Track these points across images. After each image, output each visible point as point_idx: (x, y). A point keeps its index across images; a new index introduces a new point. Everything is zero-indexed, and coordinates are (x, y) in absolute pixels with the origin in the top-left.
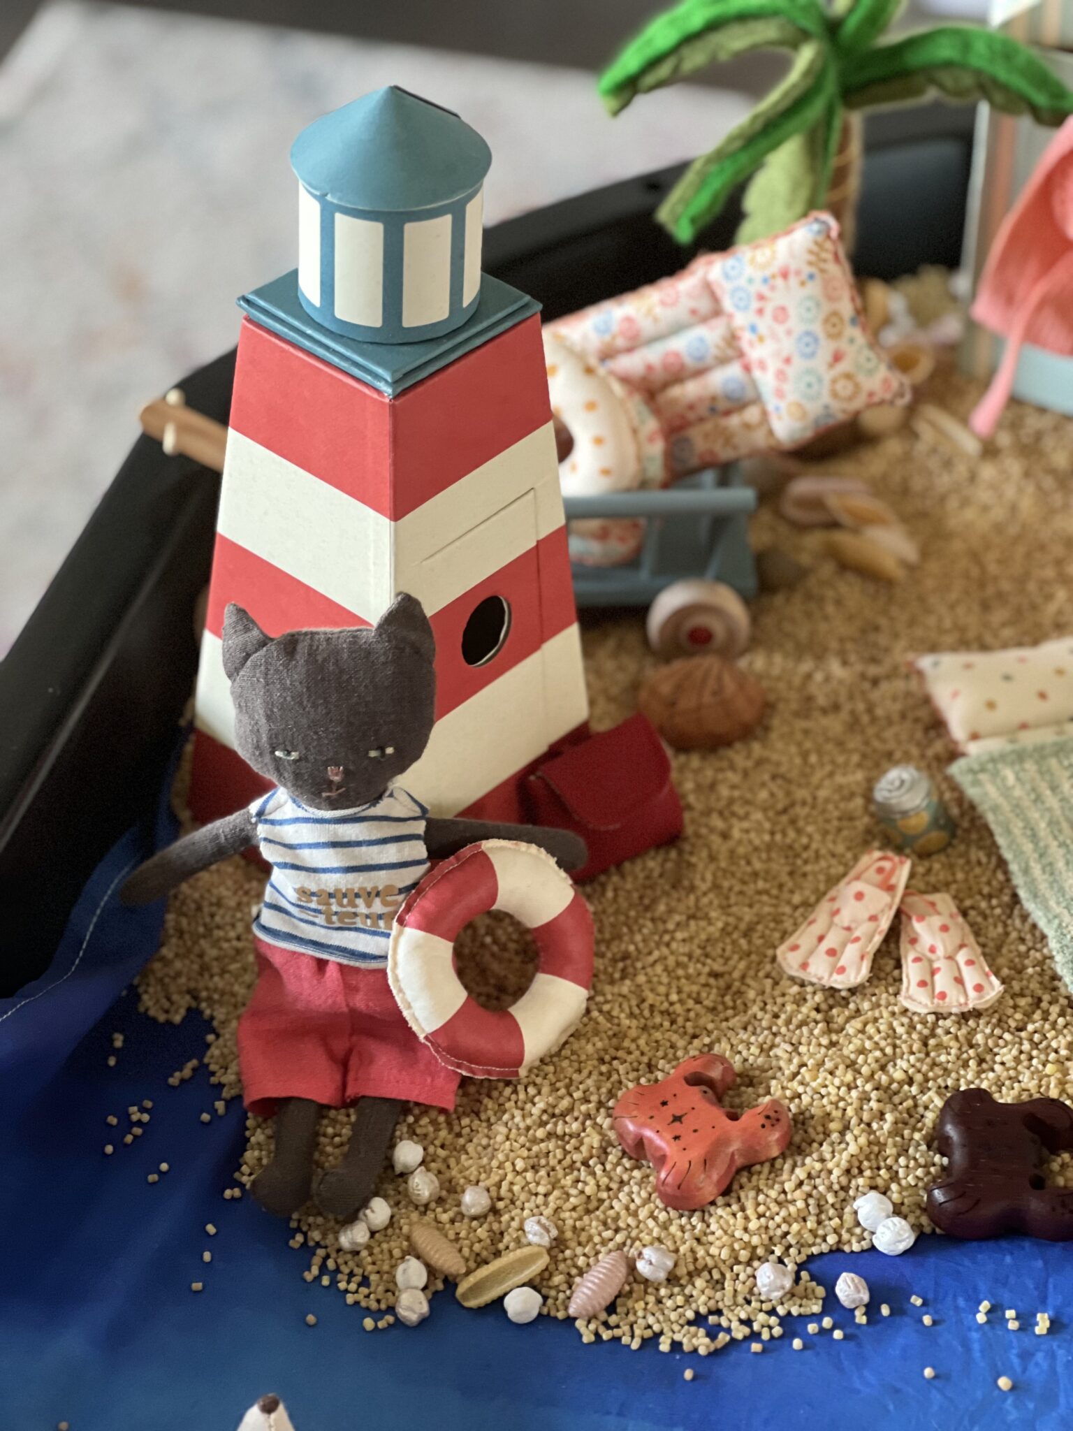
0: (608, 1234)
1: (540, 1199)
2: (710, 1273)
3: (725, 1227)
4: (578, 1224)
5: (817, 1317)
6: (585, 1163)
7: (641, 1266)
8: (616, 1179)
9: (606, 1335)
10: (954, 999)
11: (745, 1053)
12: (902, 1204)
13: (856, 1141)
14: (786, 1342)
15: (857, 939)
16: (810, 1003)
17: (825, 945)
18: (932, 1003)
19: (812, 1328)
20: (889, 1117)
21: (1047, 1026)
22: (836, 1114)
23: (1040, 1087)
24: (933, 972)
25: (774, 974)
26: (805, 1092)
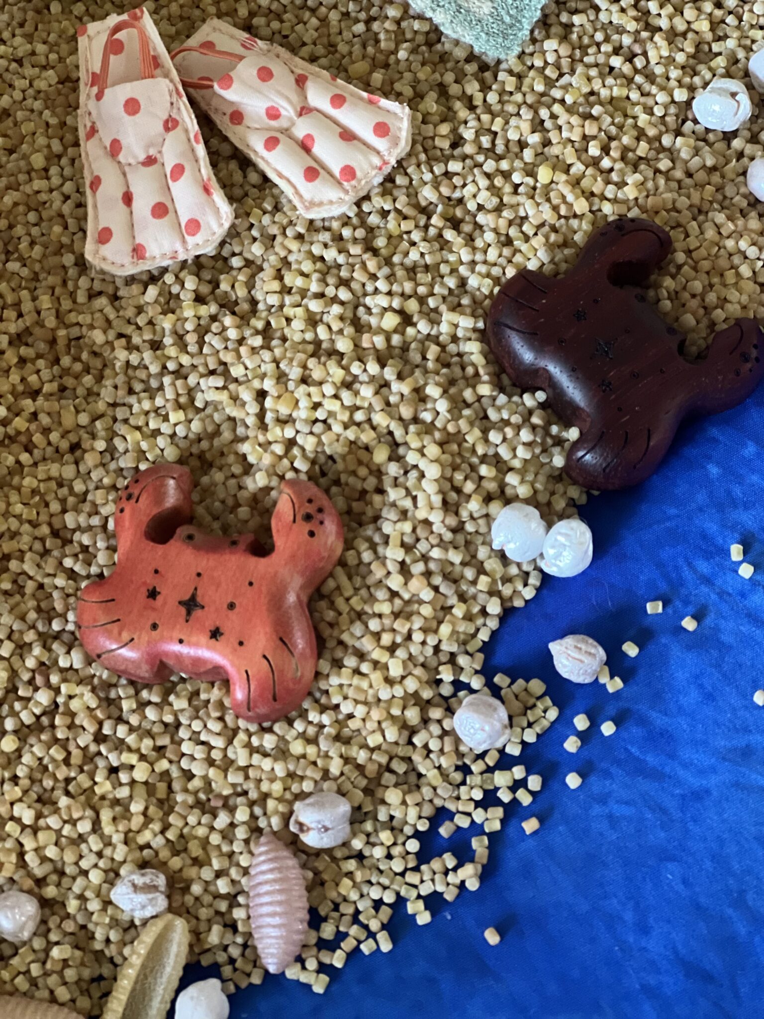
0: (222, 820)
1: (95, 843)
2: (392, 771)
3: (361, 698)
4: (171, 835)
5: (563, 724)
6: (99, 738)
7: (311, 839)
8: (157, 729)
9: (338, 960)
10: (366, 166)
11: (165, 428)
12: (535, 492)
13: (423, 455)
14: (555, 786)
15: (178, 171)
16: (187, 297)
17: (143, 205)
18: (346, 192)
19: (571, 745)
20: (433, 391)
21: (485, 118)
22: (367, 437)
23: (555, 208)
24: (305, 146)
25: (97, 286)
26: (297, 432)
